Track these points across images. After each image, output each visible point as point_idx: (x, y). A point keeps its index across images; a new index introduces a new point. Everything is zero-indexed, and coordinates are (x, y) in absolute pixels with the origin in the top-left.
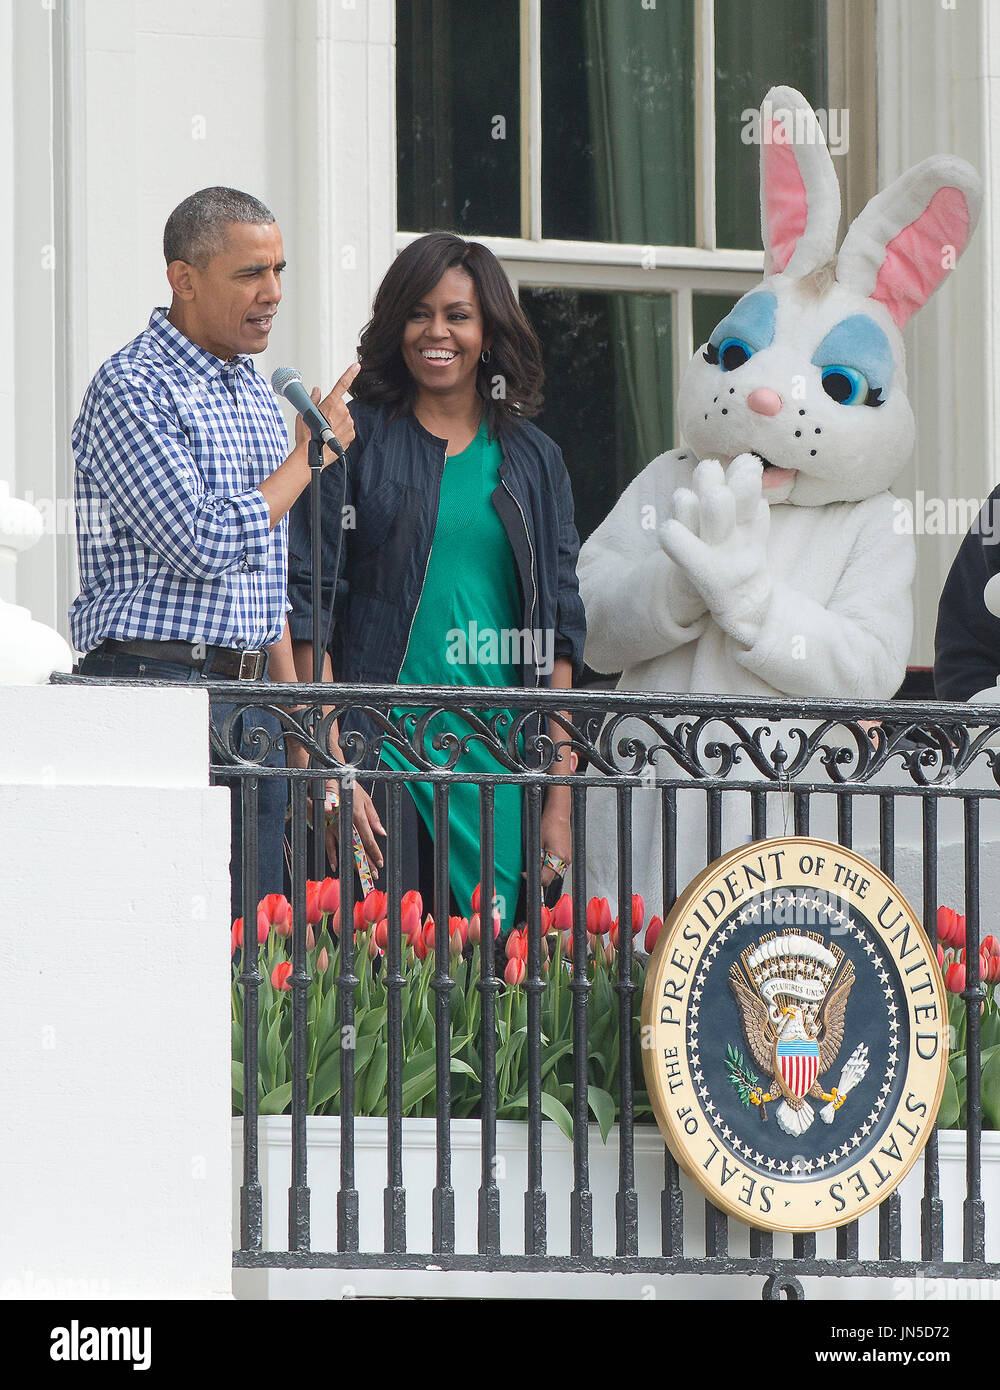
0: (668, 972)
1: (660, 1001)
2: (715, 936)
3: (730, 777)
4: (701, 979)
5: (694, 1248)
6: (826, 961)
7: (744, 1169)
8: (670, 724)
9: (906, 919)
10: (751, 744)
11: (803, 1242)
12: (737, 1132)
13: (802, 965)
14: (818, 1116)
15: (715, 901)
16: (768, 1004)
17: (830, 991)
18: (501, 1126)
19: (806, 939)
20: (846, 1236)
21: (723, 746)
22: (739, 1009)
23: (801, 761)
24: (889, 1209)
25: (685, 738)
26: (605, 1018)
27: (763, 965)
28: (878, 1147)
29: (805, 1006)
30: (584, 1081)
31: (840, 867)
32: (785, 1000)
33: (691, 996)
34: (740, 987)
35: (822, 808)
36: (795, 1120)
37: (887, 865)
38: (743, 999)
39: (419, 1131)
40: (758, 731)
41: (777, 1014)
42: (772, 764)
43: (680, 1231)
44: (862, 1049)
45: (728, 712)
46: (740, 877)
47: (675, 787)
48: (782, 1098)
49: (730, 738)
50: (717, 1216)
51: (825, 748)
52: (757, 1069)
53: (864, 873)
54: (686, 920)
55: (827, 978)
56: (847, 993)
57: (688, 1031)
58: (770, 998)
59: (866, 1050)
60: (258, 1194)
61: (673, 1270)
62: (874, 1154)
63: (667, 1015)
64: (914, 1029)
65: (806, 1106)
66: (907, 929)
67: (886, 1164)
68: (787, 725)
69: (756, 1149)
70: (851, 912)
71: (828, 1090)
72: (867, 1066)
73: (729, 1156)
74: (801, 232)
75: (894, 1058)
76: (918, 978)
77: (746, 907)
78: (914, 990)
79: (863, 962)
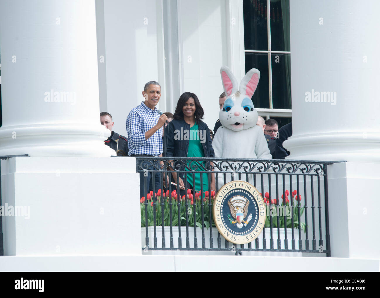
0: (217, 202)
1: (216, 207)
2: (225, 197)
3: (227, 171)
4: (223, 203)
5: (223, 247)
6: (244, 200)
7: (231, 234)
8: (217, 163)
9: (258, 194)
10: (231, 166)
11: (242, 246)
12: (230, 228)
13: (240, 201)
14: (244, 225)
15: (225, 191)
16: (234, 207)
17: (245, 205)
18: (189, 228)
19: (241, 197)
20: (250, 244)
21: (226, 166)
22: (230, 208)
23: (239, 168)
24: (257, 240)
25: (219, 165)
26: (208, 210)
27: (234, 201)
29: (241, 208)
30: (203, 220)
31: (246, 185)
32: (238, 207)
33: (221, 206)
34: (230, 204)
36: (240, 226)
37: (255, 185)
38: (230, 207)
39: (175, 229)
40: (232, 164)
41: (236, 209)
43: (220, 244)
44: (251, 214)
45: (227, 161)
46: (229, 187)
47: (218, 173)
48: (237, 222)
49: (227, 165)
50: (227, 242)
51: (244, 166)
52: (233, 218)
53: (250, 186)
54: (220, 194)
55: (245, 203)
56: (248, 205)
57: (221, 212)
58: (235, 206)
59: (252, 215)
60: (148, 238)
61: (219, 250)
62: (254, 231)
63: (217, 209)
64: (260, 211)
65: (241, 223)
66: (258, 195)
67: (255, 233)
68: (237, 163)
69: (233, 230)
70: (249, 192)
71: (245, 221)
72: (252, 217)
73: (228, 232)
74: (232, 88)
75: (257, 216)
76: (260, 203)
77: (230, 192)
78: (260, 205)
79: (251, 200)
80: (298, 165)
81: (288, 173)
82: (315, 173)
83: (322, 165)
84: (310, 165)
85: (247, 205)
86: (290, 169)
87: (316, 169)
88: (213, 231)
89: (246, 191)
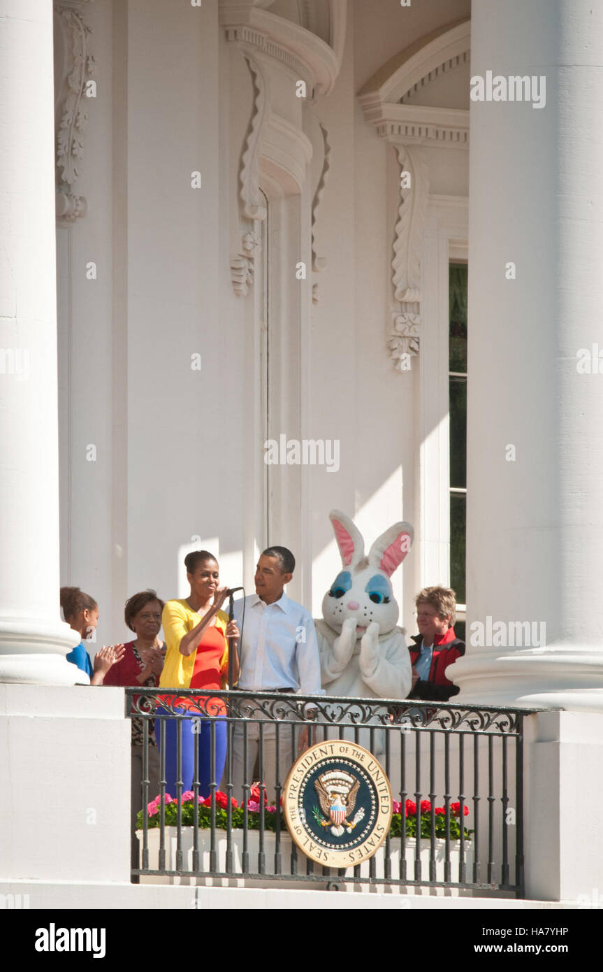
0: (291, 782)
1: (289, 791)
2: (309, 771)
3: (315, 721)
4: (304, 785)
5: (301, 873)
6: (349, 781)
7: (318, 847)
8: (294, 704)
9: (378, 768)
10: (324, 711)
11: (342, 871)
12: (316, 835)
13: (341, 782)
14: (346, 831)
15: (309, 760)
16: (328, 794)
17: (351, 790)
18: (234, 831)
19: (342, 773)
20: (357, 868)
22: (318, 796)
23: (341, 717)
24: (372, 860)
25: (299, 709)
27: (327, 781)
28: (367, 841)
29: (342, 795)
31: (354, 751)
32: (334, 793)
33: (300, 790)
34: (318, 787)
35: (349, 732)
36: (338, 832)
37: (372, 751)
38: (319, 792)
39: (205, 833)
40: (326, 707)
41: (331, 797)
42: (331, 718)
43: (297, 867)
44: (362, 809)
46: (318, 753)
47: (296, 724)
48: (333, 824)
50: (310, 862)
51: (350, 713)
52: (324, 815)
53: (363, 753)
54: (299, 766)
55: (350, 786)
56: (357, 791)
57: (299, 801)
58: (329, 792)
59: (363, 810)
61: (293, 879)
62: (365, 843)
63: (291, 796)
64: (380, 804)
65: (341, 827)
66: (378, 771)
67: (369, 847)
68: (336, 705)
69: (323, 840)
70: (358, 765)
71: (349, 822)
72: (364, 814)
73: (313, 842)
74: (353, 551)
75: (373, 813)
76: (382, 787)
77: (320, 762)
78: (380, 791)
79: (363, 782)
80: (463, 714)
81: (442, 729)
82: (499, 731)
83: (513, 716)
84: (488, 714)
85: (354, 790)
86: (446, 721)
87: (499, 723)
88: (282, 839)
89: (354, 762)
